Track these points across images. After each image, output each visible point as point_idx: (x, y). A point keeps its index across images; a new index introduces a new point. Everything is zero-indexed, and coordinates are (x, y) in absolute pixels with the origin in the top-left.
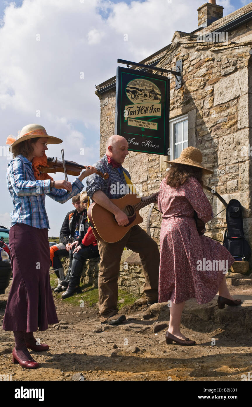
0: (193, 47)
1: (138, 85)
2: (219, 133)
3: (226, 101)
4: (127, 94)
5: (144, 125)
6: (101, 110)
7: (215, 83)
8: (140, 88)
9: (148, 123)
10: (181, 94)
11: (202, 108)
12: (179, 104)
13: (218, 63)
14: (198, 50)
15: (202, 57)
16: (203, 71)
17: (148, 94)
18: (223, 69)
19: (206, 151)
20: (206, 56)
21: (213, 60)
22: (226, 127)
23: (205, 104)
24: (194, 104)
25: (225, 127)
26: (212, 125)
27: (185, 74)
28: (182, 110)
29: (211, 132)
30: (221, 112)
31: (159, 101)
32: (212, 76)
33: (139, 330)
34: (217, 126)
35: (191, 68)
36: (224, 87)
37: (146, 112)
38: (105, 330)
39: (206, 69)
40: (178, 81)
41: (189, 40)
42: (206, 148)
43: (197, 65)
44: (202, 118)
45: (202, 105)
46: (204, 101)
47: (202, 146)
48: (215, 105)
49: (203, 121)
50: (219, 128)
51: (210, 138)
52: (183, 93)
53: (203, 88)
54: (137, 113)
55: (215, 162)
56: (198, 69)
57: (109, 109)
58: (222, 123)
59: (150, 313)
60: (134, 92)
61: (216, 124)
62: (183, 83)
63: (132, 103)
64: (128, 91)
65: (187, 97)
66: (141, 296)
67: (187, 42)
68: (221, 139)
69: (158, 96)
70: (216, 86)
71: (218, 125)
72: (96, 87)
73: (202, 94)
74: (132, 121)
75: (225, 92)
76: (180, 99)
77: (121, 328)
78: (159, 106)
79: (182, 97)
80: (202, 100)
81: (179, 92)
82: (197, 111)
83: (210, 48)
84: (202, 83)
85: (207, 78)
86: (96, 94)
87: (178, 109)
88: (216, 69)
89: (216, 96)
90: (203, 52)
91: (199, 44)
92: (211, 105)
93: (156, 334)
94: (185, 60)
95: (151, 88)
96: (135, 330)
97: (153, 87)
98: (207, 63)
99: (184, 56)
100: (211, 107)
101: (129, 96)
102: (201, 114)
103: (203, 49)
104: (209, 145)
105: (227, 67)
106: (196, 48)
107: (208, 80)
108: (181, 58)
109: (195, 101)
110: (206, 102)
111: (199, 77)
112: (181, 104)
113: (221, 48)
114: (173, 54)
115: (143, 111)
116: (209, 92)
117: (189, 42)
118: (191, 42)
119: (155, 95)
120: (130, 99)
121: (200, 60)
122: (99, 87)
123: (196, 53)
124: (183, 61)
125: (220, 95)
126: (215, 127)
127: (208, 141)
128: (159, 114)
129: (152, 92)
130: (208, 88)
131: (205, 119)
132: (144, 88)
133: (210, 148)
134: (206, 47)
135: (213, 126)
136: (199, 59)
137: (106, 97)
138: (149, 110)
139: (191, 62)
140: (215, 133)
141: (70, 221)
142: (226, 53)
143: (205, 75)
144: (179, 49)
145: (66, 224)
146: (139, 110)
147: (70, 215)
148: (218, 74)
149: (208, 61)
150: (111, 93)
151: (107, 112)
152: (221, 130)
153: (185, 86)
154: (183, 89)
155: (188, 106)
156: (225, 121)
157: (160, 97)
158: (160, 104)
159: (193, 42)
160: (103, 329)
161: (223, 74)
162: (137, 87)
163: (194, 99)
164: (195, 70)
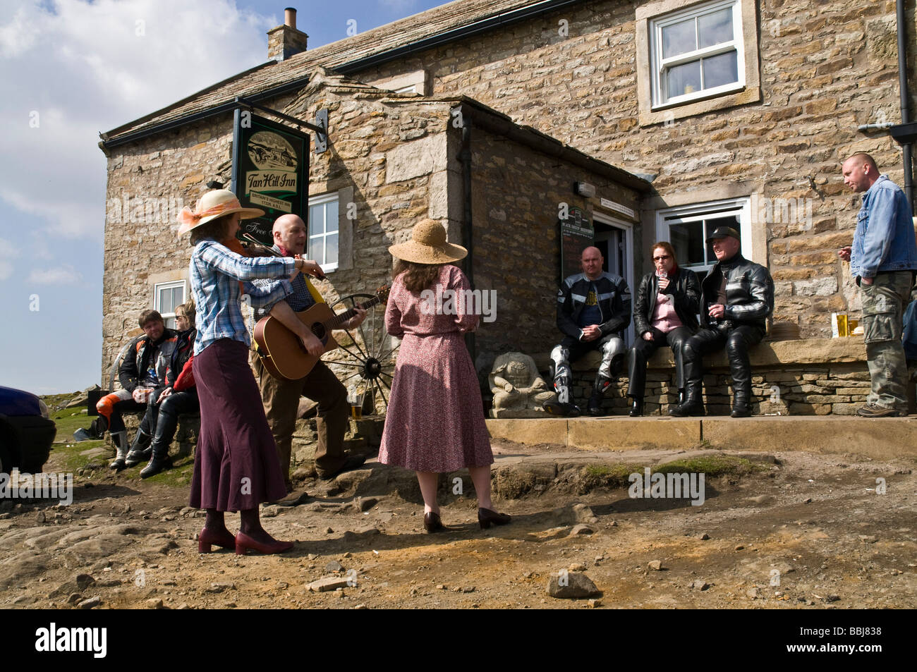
0: (351, 93)
1: (266, 140)
2: (396, 224)
3: (408, 178)
4: (250, 153)
5: (272, 203)
6: (109, 175)
7: (389, 150)
8: (268, 146)
9: (278, 202)
10: (325, 161)
11: (365, 185)
12: (321, 176)
13: (394, 121)
14: (358, 99)
15: (365, 109)
16: (367, 130)
17: (279, 156)
18: (402, 130)
19: (371, 250)
20: (372, 108)
21: (385, 116)
22: (409, 215)
23: (370, 179)
24: (350, 177)
25: (405, 215)
26: (383, 211)
27: (333, 132)
28: (328, 186)
29: (381, 222)
30: (399, 193)
31: (293, 169)
32: (383, 139)
33: (337, 509)
34: (392, 214)
35: (344, 124)
36: (404, 157)
37: (275, 183)
38: (278, 513)
39: (373, 127)
40: (321, 141)
41: (341, 82)
42: (370, 246)
43: (357, 120)
44: (365, 200)
45: (365, 181)
46: (368, 175)
47: (365, 243)
48: (387, 181)
49: (367, 204)
50: (395, 217)
51: (380, 231)
52: (330, 161)
53: (367, 155)
54: (263, 184)
55: (387, 267)
56: (358, 126)
57: (124, 175)
58: (401, 210)
59: (337, 487)
60: (259, 152)
61: (390, 211)
62: (329, 145)
63: (256, 169)
64: (251, 149)
65: (337, 167)
66: (298, 465)
67: (338, 85)
68: (398, 233)
69: (293, 161)
70: (390, 155)
71: (393, 212)
72: (101, 136)
73: (364, 164)
74: (256, 196)
75: (406, 165)
76: (323, 168)
77: (306, 509)
78: (294, 176)
79: (327, 167)
80: (366, 174)
81: (321, 158)
82: (356, 188)
83: (381, 98)
84: (366, 148)
85: (373, 141)
86: (100, 147)
87: (320, 184)
88: (390, 130)
89: (389, 170)
90: (366, 102)
91: (361, 90)
92: (380, 182)
93: (366, 513)
94: (332, 111)
95: (284, 148)
96: (331, 510)
97: (287, 146)
98: (374, 119)
99: (331, 104)
100: (381, 185)
101: (253, 156)
102: (363, 193)
103: (367, 99)
104: (378, 242)
105: (410, 129)
106: (356, 95)
107: (375, 145)
108: (325, 107)
109: (351, 174)
110: (372, 176)
111: (360, 138)
112: (326, 177)
113: (400, 100)
114: (310, 99)
115: (271, 182)
116: (378, 163)
117: (341, 85)
118: (346, 85)
119: (288, 159)
120: (254, 162)
121: (362, 113)
122: (106, 136)
123: (355, 102)
124: (329, 112)
125: (397, 168)
126: (388, 215)
127: (375, 234)
128: (293, 189)
129: (285, 154)
130: (377, 157)
131: (371, 202)
132: (273, 146)
133: (379, 245)
134: (373, 95)
135: (385, 213)
136: (360, 112)
137: (119, 155)
138: (280, 181)
139: (344, 114)
140: (388, 223)
141: (140, 354)
142: (408, 108)
143: (370, 137)
144: (323, 93)
145: (131, 358)
146: (266, 180)
147: (139, 344)
148: (394, 137)
149: (376, 116)
150: (128, 147)
151: (121, 180)
152: (399, 220)
153: (334, 150)
154: (329, 154)
155: (339, 181)
156: (406, 207)
157: (295, 163)
158: (296, 174)
159: (349, 85)
160: (276, 512)
161: (404, 138)
162: (264, 143)
163: (351, 171)
164: (352, 128)
